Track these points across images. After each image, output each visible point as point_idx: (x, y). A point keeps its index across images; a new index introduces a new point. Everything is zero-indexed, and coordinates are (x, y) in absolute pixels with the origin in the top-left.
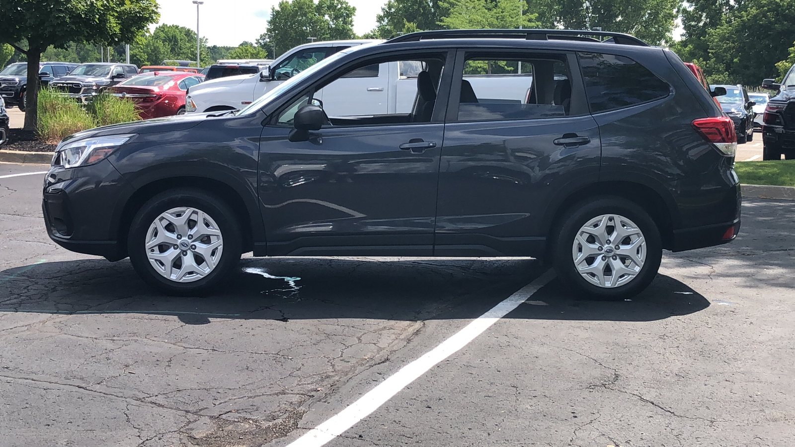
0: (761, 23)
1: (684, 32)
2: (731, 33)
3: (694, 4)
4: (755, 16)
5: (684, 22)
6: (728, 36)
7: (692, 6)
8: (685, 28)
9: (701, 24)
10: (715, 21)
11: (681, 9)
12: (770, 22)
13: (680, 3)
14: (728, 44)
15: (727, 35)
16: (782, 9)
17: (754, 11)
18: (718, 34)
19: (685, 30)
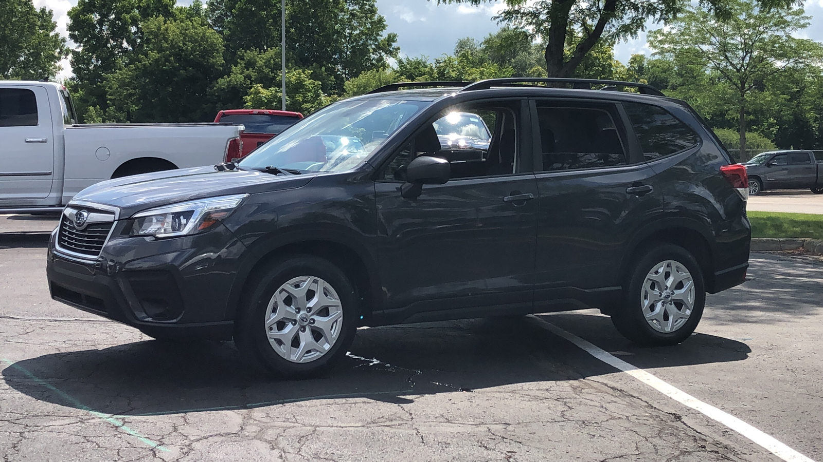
0: (164, 67)
1: (74, 75)
2: (132, 78)
3: (82, 44)
4: (157, 61)
5: (73, 65)
6: (128, 82)
7: (80, 46)
8: (74, 71)
9: (91, 67)
10: (108, 64)
11: (64, 49)
12: (174, 67)
13: (63, 43)
14: (128, 90)
15: (127, 80)
16: (185, 54)
17: (154, 55)
18: (117, 79)
19: (75, 73)
